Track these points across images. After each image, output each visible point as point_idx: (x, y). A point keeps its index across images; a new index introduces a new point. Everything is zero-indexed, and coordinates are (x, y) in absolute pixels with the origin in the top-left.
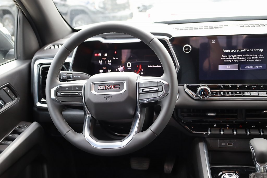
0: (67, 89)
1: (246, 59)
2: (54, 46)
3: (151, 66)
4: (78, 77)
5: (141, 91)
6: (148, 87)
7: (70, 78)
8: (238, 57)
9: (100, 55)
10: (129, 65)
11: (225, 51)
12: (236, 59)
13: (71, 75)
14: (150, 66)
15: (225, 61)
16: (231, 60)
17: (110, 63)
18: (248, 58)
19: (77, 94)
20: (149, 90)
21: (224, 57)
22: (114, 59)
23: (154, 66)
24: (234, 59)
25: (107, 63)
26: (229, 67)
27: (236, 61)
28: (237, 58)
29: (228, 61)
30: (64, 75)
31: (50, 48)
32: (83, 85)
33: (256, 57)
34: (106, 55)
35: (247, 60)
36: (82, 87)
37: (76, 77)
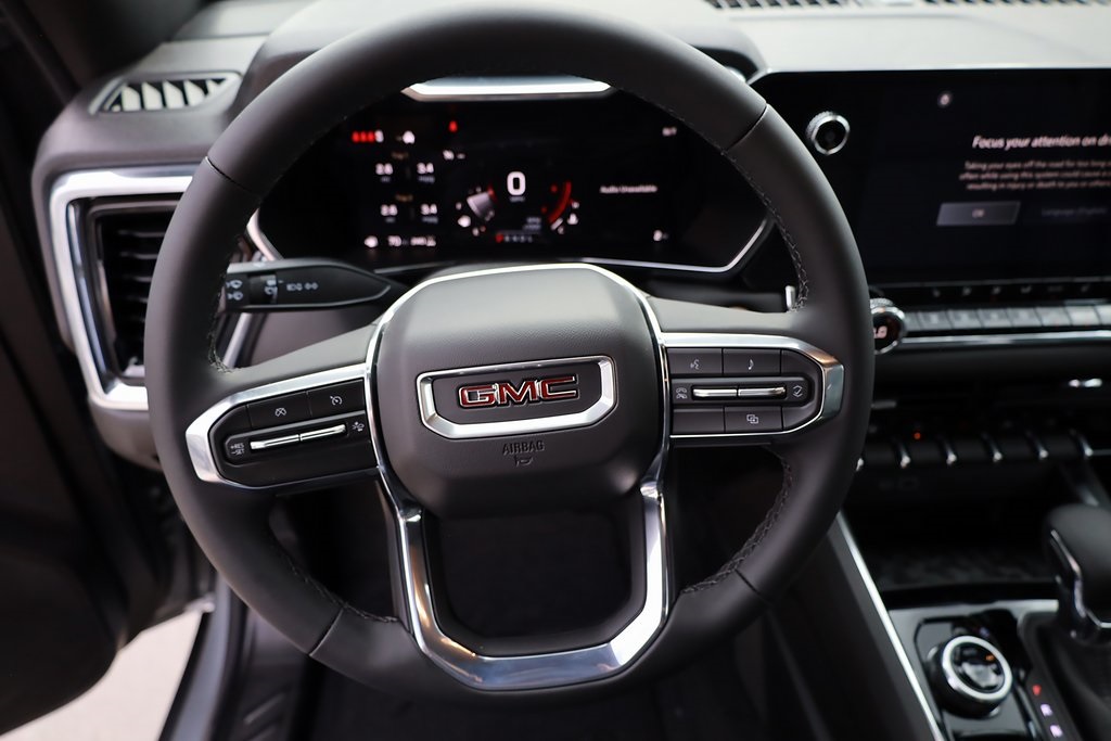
0: (281, 411)
1: (1057, 180)
2: (137, 88)
3: (613, 190)
4: (308, 286)
5: (682, 395)
6: (723, 376)
7: (267, 299)
8: (1028, 170)
9: (379, 136)
10: (516, 185)
11: (985, 143)
12: (1021, 180)
13: (271, 281)
14: (608, 186)
15: (971, 187)
16: (997, 181)
17: (429, 174)
18: (1068, 175)
19: (339, 429)
20: (732, 392)
21: (973, 171)
22: (448, 155)
23: (626, 189)
24: (1011, 180)
25: (416, 174)
26: (980, 213)
27: (1014, 186)
28: (1024, 175)
29: (985, 186)
30: (232, 290)
31: (119, 101)
33: (1097, 169)
34: (409, 138)
35: (1061, 185)
36: (358, 384)
37: (299, 287)
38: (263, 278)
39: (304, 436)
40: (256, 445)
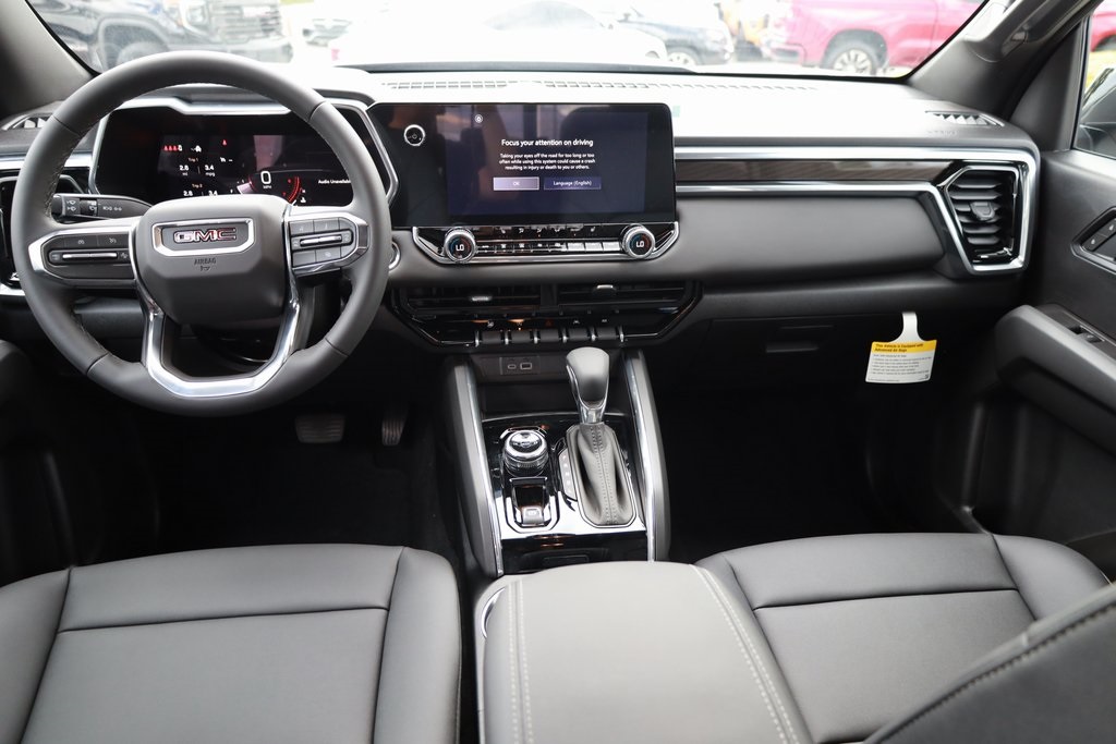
0: (81, 242)
1: (557, 164)
2: (35, 120)
3: (326, 182)
4: (116, 209)
5: (296, 245)
6: (314, 233)
7: (91, 213)
8: (538, 159)
9: (180, 148)
10: (266, 179)
11: (509, 143)
12: (535, 165)
13: (94, 203)
14: (322, 180)
15: (507, 168)
16: (522, 165)
17: (211, 171)
18: (561, 162)
19: (114, 255)
20: (316, 241)
21: (506, 159)
22: (223, 160)
23: (333, 182)
24: (530, 164)
25: (204, 171)
26: (517, 184)
27: (533, 168)
28: (536, 161)
29: (515, 167)
30: (70, 205)
31: (22, 126)
32: (130, 230)
33: (577, 158)
34: (198, 149)
35: (559, 167)
36: (126, 236)
37: (110, 209)
38: (89, 202)
39: (91, 255)
40: (65, 256)
